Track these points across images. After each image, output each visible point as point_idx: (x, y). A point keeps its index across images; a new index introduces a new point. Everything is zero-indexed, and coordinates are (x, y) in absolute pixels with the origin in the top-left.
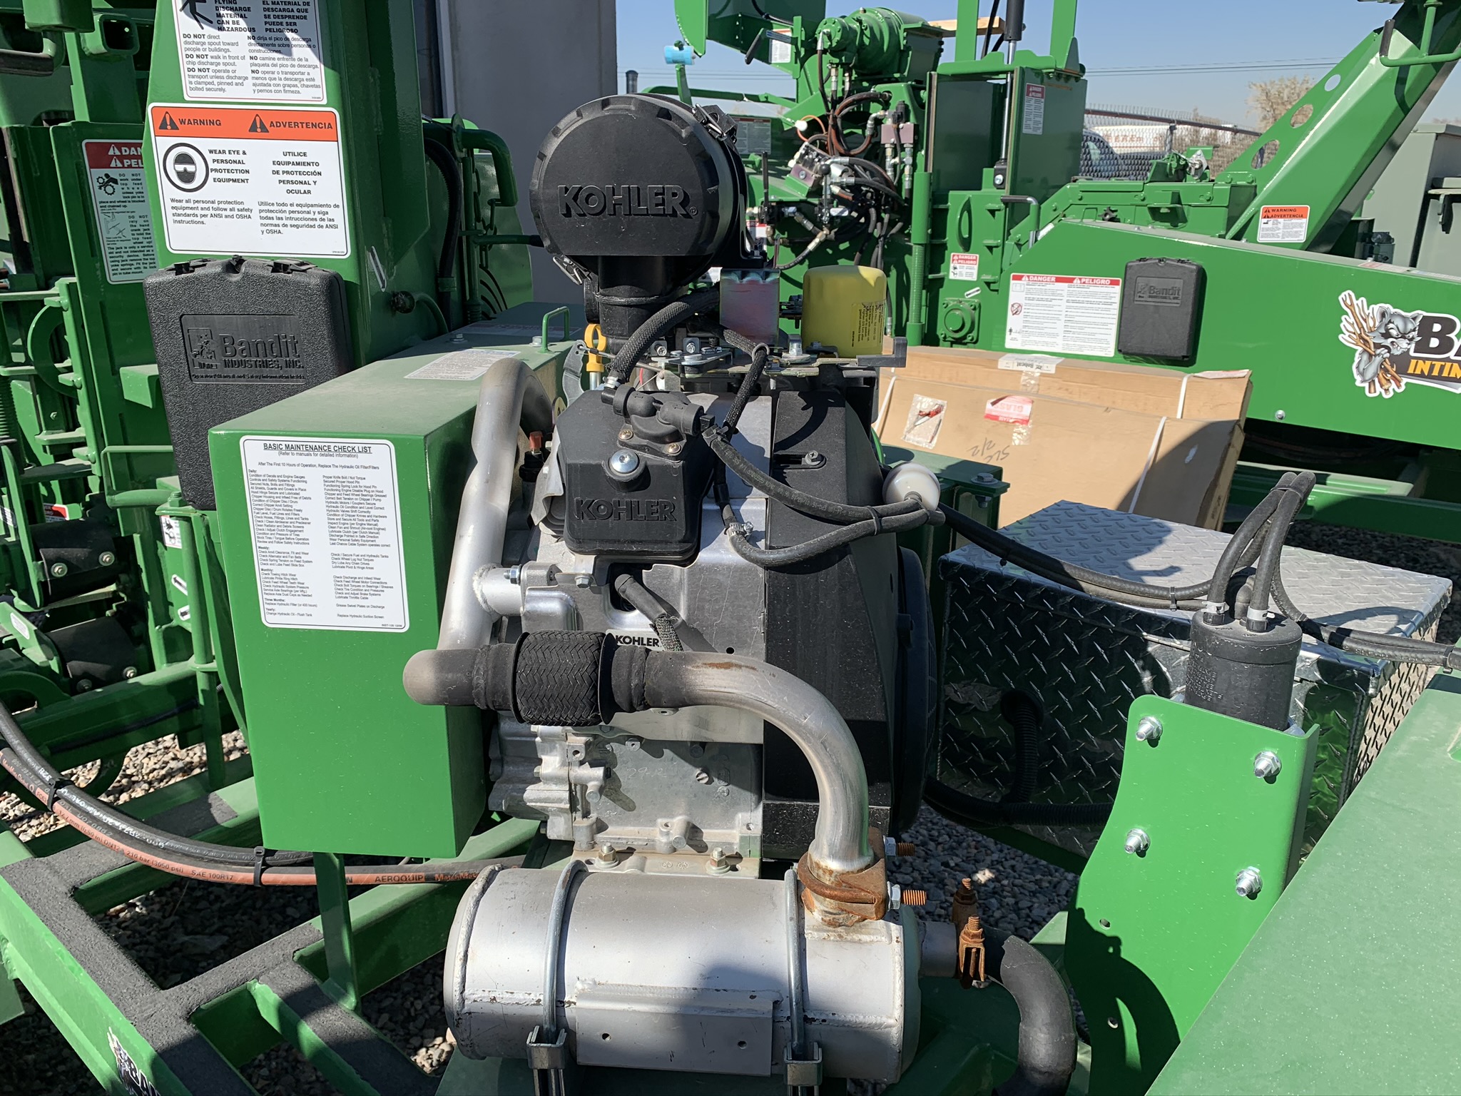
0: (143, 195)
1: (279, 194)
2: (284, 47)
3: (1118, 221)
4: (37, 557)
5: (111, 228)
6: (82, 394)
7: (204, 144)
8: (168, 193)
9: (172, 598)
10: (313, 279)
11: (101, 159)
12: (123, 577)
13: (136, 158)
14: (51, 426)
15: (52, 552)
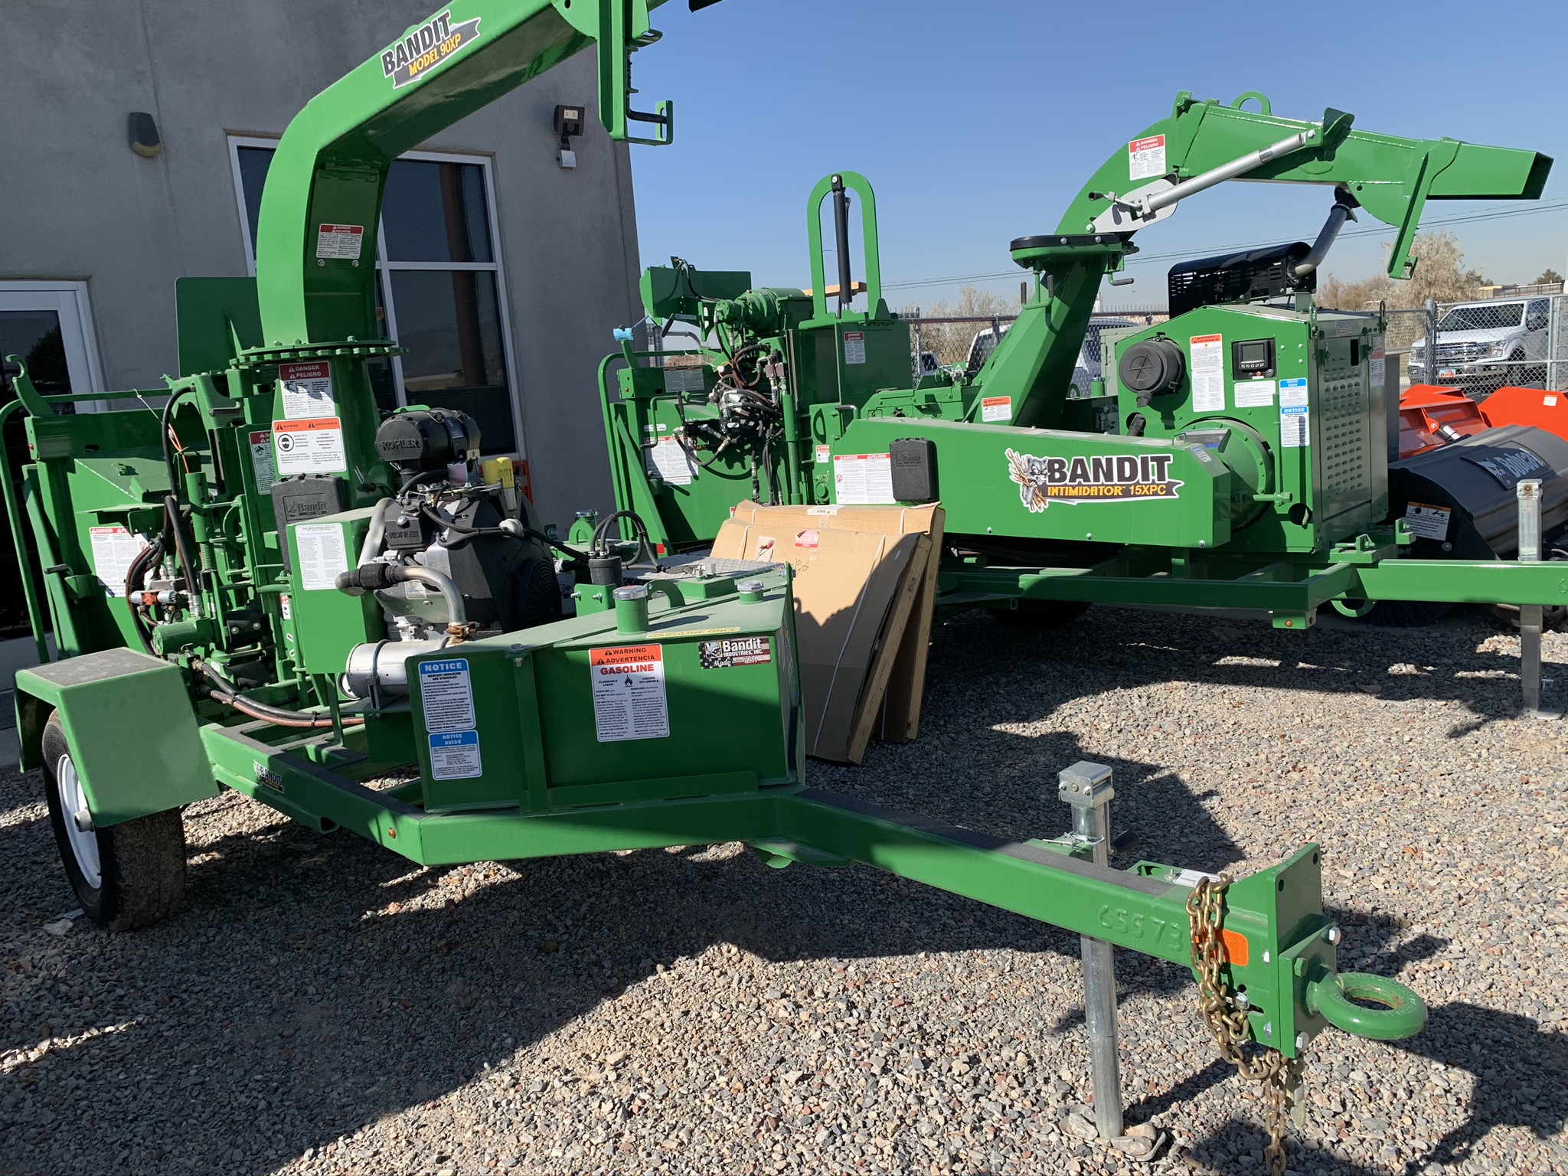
0: (271, 455)
1: (319, 449)
2: (320, 397)
3: (903, 416)
4: (225, 624)
5: (260, 470)
6: (247, 546)
7: (292, 434)
8: (279, 452)
9: (287, 646)
10: (331, 480)
11: (256, 440)
12: (264, 638)
13: (268, 439)
14: (232, 567)
15: (232, 622)
